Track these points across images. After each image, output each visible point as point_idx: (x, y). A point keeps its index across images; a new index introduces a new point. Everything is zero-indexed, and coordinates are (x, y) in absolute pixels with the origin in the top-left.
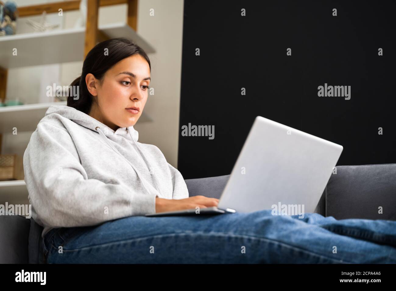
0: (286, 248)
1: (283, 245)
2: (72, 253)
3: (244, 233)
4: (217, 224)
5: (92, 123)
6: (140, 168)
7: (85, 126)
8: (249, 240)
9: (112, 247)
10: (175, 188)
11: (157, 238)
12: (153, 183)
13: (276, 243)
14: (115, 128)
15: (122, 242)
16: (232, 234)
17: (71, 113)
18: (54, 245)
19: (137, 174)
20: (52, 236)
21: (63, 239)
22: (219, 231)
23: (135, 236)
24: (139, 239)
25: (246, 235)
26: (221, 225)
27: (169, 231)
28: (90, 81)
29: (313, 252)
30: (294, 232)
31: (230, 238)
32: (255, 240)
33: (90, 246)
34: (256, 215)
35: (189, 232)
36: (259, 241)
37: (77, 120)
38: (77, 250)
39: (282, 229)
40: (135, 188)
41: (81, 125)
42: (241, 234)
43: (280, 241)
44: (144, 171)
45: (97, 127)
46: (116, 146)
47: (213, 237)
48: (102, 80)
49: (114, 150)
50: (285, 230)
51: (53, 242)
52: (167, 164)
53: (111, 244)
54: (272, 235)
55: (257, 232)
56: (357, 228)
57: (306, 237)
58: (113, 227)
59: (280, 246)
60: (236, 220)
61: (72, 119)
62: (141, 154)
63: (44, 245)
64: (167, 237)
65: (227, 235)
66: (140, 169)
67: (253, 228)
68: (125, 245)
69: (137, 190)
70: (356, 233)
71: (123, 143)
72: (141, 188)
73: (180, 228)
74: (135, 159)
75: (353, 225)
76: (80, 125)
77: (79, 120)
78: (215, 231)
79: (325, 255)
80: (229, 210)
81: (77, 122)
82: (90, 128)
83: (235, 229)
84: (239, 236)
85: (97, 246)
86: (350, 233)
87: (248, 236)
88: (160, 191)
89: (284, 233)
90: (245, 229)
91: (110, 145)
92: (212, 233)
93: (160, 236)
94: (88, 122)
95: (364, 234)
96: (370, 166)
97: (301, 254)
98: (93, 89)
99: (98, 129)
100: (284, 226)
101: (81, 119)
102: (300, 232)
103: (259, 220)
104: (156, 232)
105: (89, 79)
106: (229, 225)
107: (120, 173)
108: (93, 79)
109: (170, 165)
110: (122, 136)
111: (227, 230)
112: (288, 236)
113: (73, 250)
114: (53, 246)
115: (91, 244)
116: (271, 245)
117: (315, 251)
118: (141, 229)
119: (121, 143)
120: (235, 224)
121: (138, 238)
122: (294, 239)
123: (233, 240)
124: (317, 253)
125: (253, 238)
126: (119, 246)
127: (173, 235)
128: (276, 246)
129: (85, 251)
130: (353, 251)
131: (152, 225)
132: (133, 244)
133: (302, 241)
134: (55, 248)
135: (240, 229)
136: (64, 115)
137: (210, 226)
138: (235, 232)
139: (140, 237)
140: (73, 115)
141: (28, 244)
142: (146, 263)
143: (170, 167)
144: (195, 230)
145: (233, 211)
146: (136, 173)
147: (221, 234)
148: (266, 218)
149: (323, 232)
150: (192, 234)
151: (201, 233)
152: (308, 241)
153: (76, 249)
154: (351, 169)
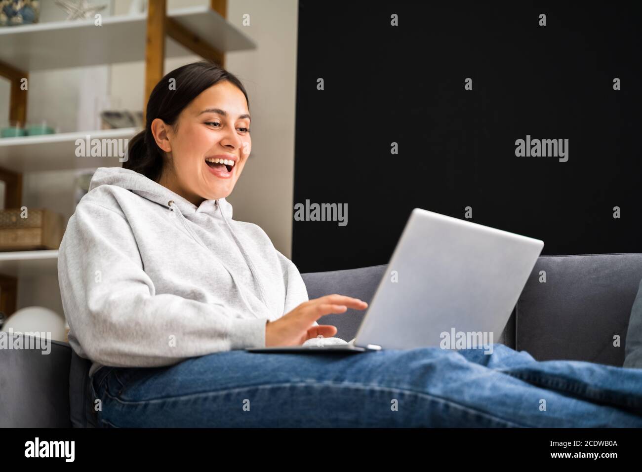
0: (455, 409)
1: (452, 405)
2: (136, 406)
3: (394, 384)
4: (353, 370)
5: (163, 196)
6: (235, 266)
7: (152, 199)
8: (401, 396)
9: (195, 401)
10: (288, 290)
11: (264, 390)
12: (255, 289)
13: (442, 401)
14: (198, 201)
15: (211, 394)
16: (375, 386)
17: (130, 180)
18: (108, 390)
19: (232, 278)
20: (105, 376)
21: (121, 383)
22: (356, 381)
23: (230, 385)
24: (237, 390)
25: (397, 388)
26: (360, 371)
27: (281, 378)
28: (159, 131)
29: (496, 416)
30: (469, 385)
31: (372, 392)
32: (410, 396)
33: (162, 397)
34: (413, 356)
35: (311, 382)
36: (416, 397)
37: (140, 191)
38: (143, 403)
39: (451, 379)
40: (229, 301)
41: (146, 198)
42: (389, 386)
43: (447, 399)
44: (242, 271)
45: (170, 202)
46: (198, 232)
47: (347, 390)
48: (176, 124)
49: (196, 241)
50: (455, 381)
51: (106, 387)
52: (276, 252)
53: (193, 397)
54: (436, 389)
55: (413, 383)
56: (562, 377)
57: (487, 393)
58: (196, 368)
59: (447, 407)
60: (383, 363)
61: (131, 189)
62: (237, 243)
63: (93, 389)
64: (279, 389)
65: (368, 388)
66: (236, 268)
67: (408, 378)
68: (215, 398)
69: (232, 303)
70: (560, 385)
71: (209, 225)
72: (237, 300)
73: (298, 374)
74: (227, 252)
75: (557, 372)
76: (143, 197)
77: (144, 190)
78: (350, 381)
79: (514, 421)
80: (371, 347)
81: (139, 193)
82: (159, 203)
83: (379, 378)
84: (387, 389)
85: (173, 399)
86: (552, 384)
87: (400, 389)
88: (266, 303)
89: (453, 385)
90: (395, 378)
91: (190, 232)
92: (346, 384)
93: (268, 387)
94: (157, 193)
95: (573, 388)
96: (583, 257)
97: (479, 418)
98: (164, 141)
99: (172, 204)
100: (454, 375)
101: (146, 189)
102: (477, 384)
103: (415, 364)
104: (262, 380)
105: (156, 127)
106: (371, 372)
107: (206, 278)
108: (163, 127)
109: (280, 254)
110: (208, 214)
111: (368, 379)
112: (459, 391)
113: (137, 403)
114: (107, 393)
115: (164, 394)
116: (434, 403)
117: (500, 414)
118: (238, 375)
119: (207, 226)
120: (380, 370)
121: (234, 387)
122: (468, 395)
123: (378, 395)
124: (502, 418)
125: (407, 393)
126: (206, 399)
127: (288, 385)
128: (441, 407)
129: (155, 405)
130: (557, 415)
131: (255, 367)
132: (228, 396)
133: (481, 398)
134: (109, 396)
135: (387, 378)
136: (121, 182)
137: (343, 372)
138: (380, 382)
139: (238, 387)
140: (133, 184)
141: (68, 385)
142: (247, 426)
143: (279, 257)
144: (320, 379)
145: (377, 348)
146: (231, 276)
147: (359, 385)
148: (426, 361)
149: (511, 382)
150: (317, 385)
151: (328, 383)
152: (489, 399)
153: (141, 401)
154: (554, 262)
